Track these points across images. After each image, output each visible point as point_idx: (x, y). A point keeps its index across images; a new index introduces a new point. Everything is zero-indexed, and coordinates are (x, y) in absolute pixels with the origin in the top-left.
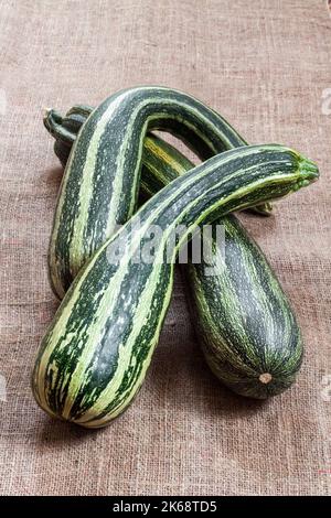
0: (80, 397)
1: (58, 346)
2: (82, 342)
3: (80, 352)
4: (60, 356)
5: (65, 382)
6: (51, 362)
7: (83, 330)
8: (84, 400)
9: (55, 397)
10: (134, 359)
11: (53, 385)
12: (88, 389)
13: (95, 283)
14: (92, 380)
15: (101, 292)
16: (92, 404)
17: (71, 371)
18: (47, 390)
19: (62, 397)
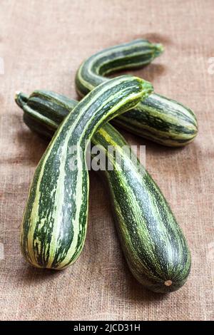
0: (57, 256)
1: (37, 228)
2: (51, 223)
3: (51, 230)
4: (40, 234)
5: (47, 249)
6: (35, 238)
7: (50, 216)
8: (59, 257)
9: (42, 259)
10: (81, 226)
11: (40, 252)
12: (60, 250)
13: (48, 185)
14: (62, 244)
15: (54, 190)
16: (64, 258)
17: (49, 242)
18: (36, 255)
19: (46, 258)
